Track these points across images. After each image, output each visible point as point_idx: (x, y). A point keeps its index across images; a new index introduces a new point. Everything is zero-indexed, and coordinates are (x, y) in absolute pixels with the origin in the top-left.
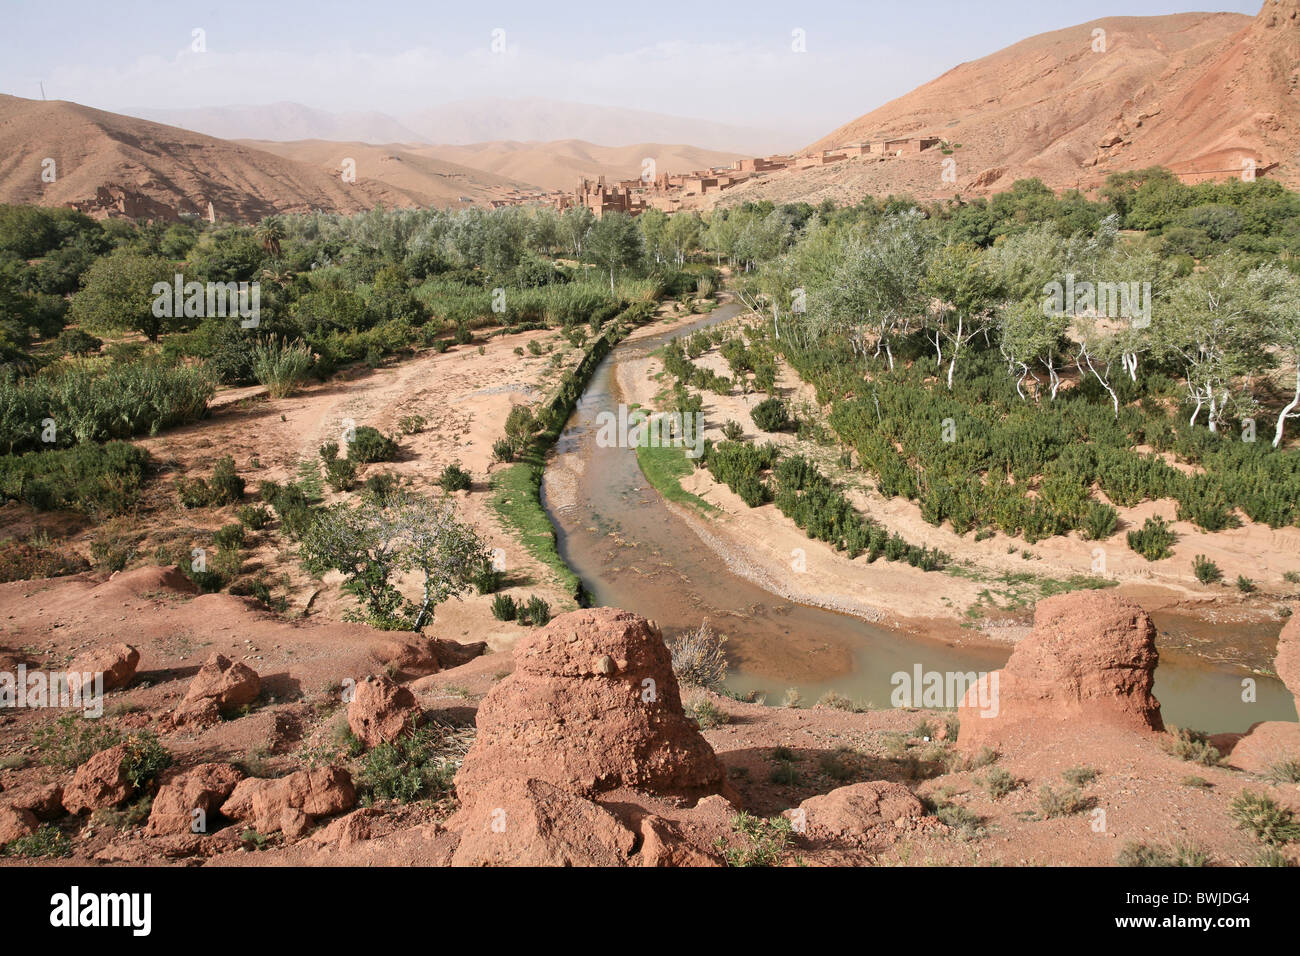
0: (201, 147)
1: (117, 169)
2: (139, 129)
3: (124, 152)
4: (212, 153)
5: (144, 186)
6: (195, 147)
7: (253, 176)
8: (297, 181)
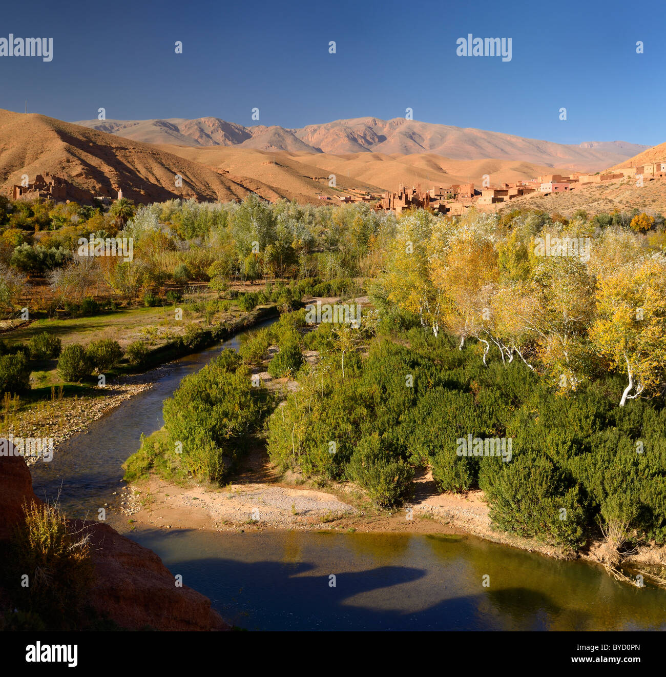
0: (126, 149)
1: (61, 163)
2: (84, 135)
3: (69, 151)
4: (132, 154)
5: (77, 176)
6: (122, 148)
7: (158, 171)
8: (191, 177)
